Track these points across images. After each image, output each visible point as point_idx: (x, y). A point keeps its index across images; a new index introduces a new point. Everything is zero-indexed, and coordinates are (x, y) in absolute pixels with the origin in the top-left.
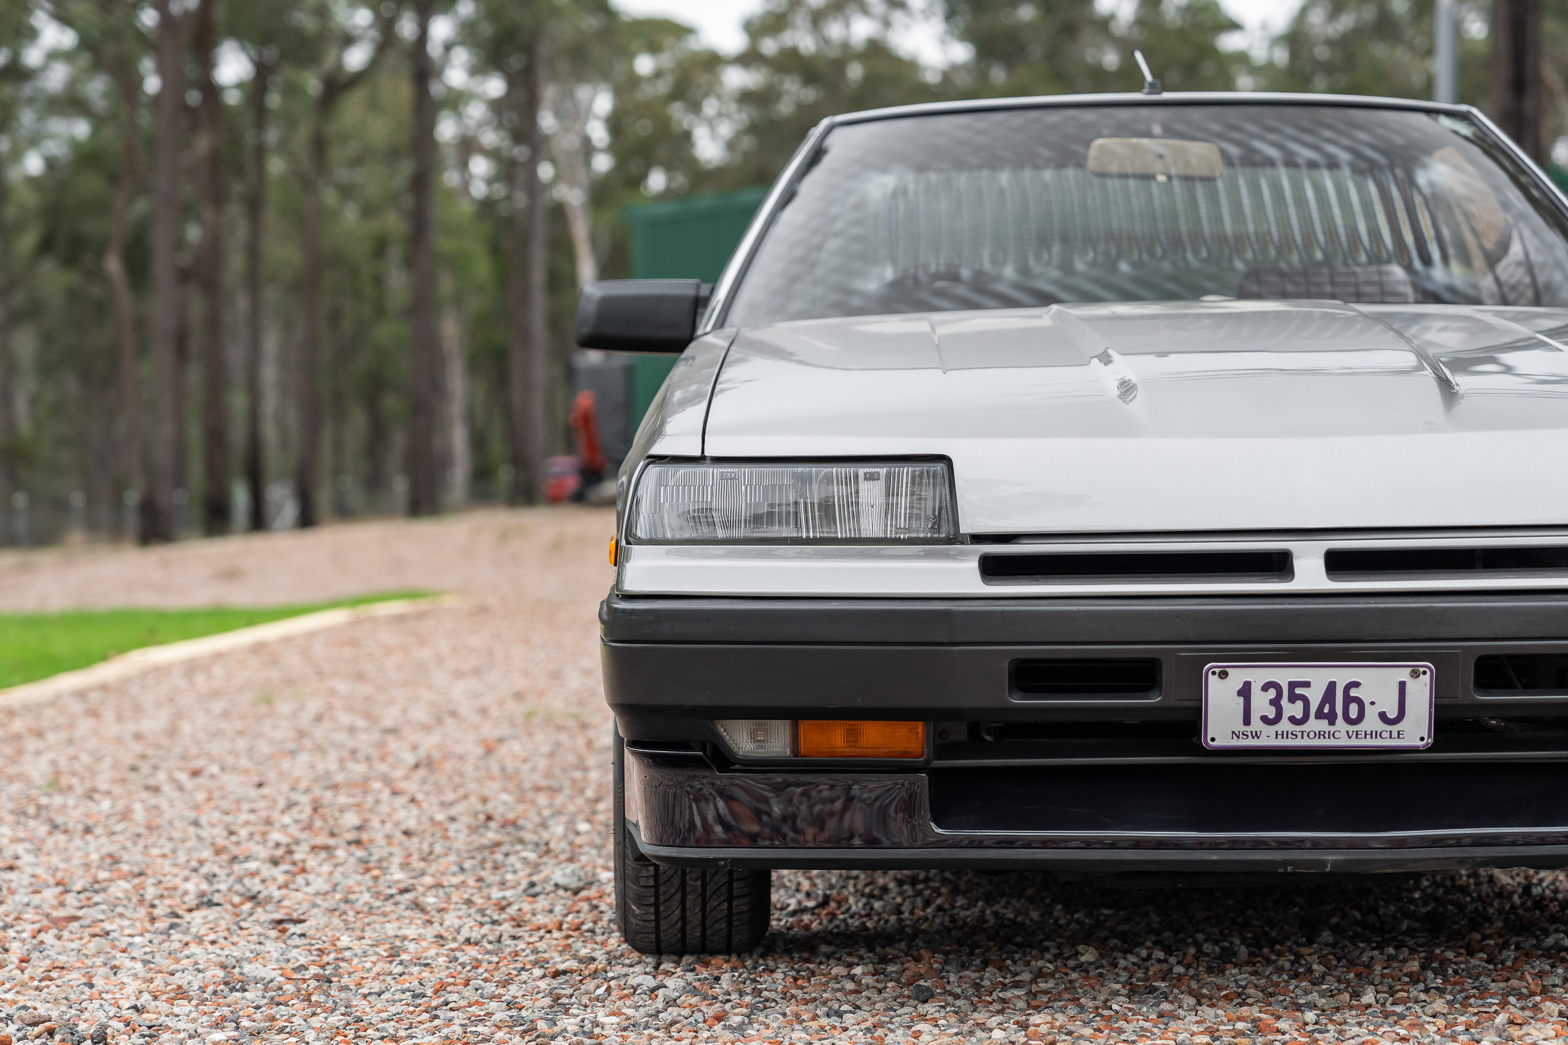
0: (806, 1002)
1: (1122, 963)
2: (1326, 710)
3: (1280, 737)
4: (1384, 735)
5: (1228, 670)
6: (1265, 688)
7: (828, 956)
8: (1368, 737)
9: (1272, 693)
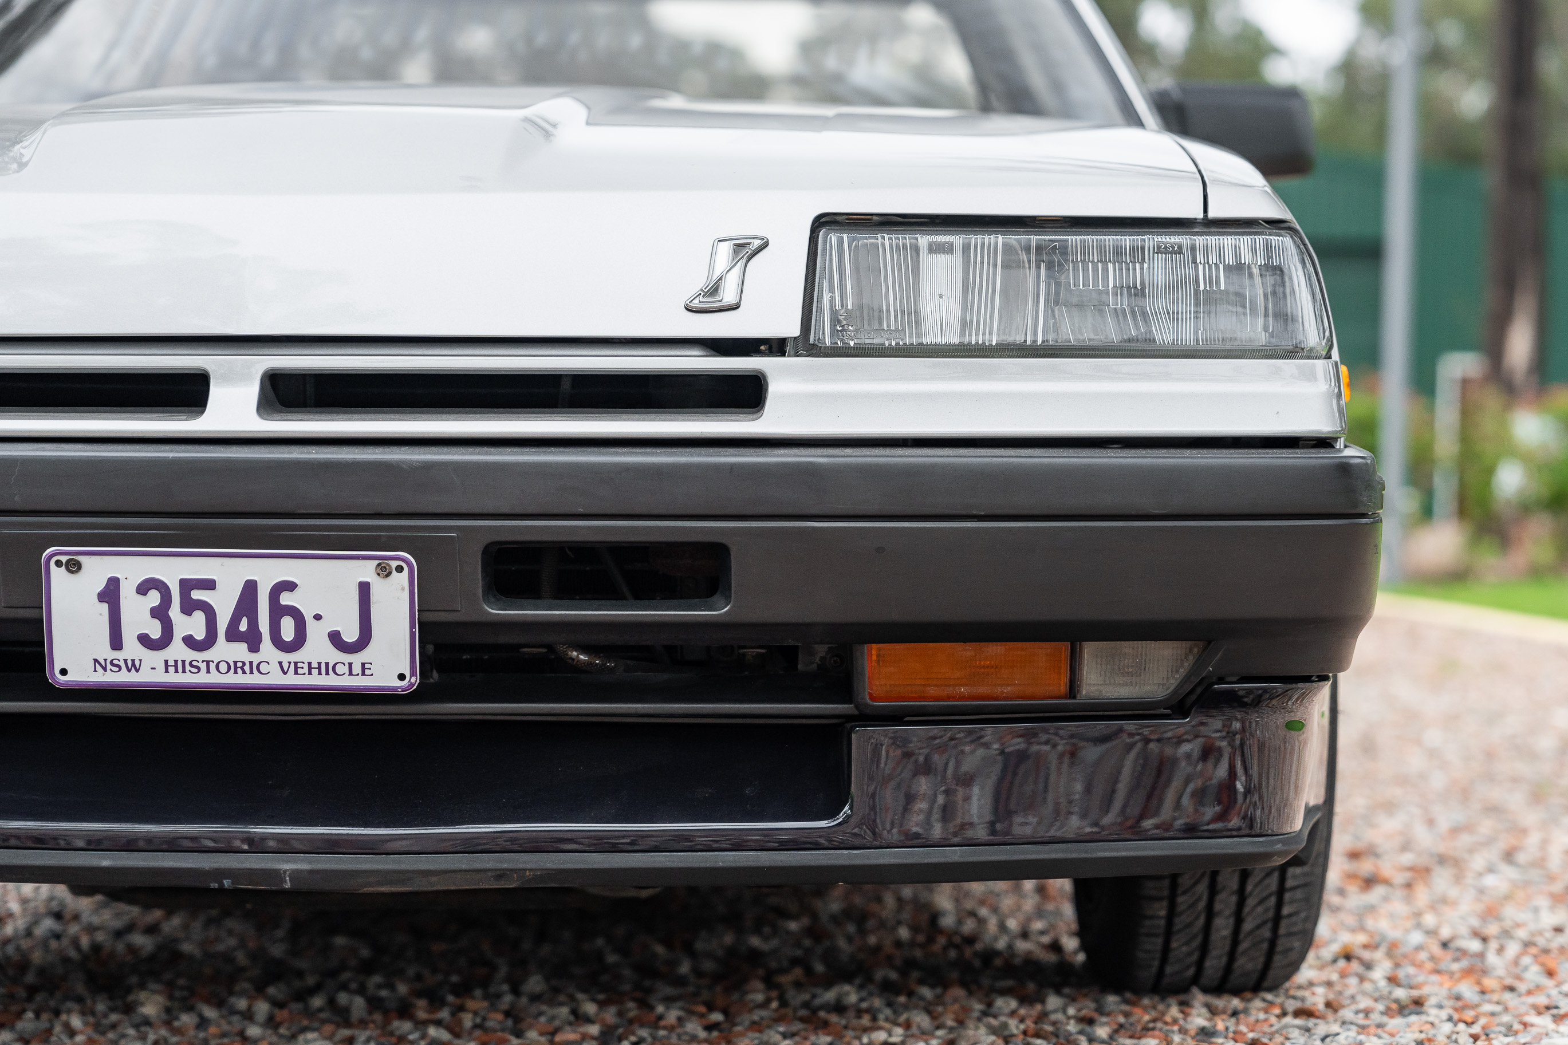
2: (243, 626)
3: (172, 669)
4: (340, 669)
5: (80, 558)
6: (143, 589)
8: (315, 672)
9: (154, 598)
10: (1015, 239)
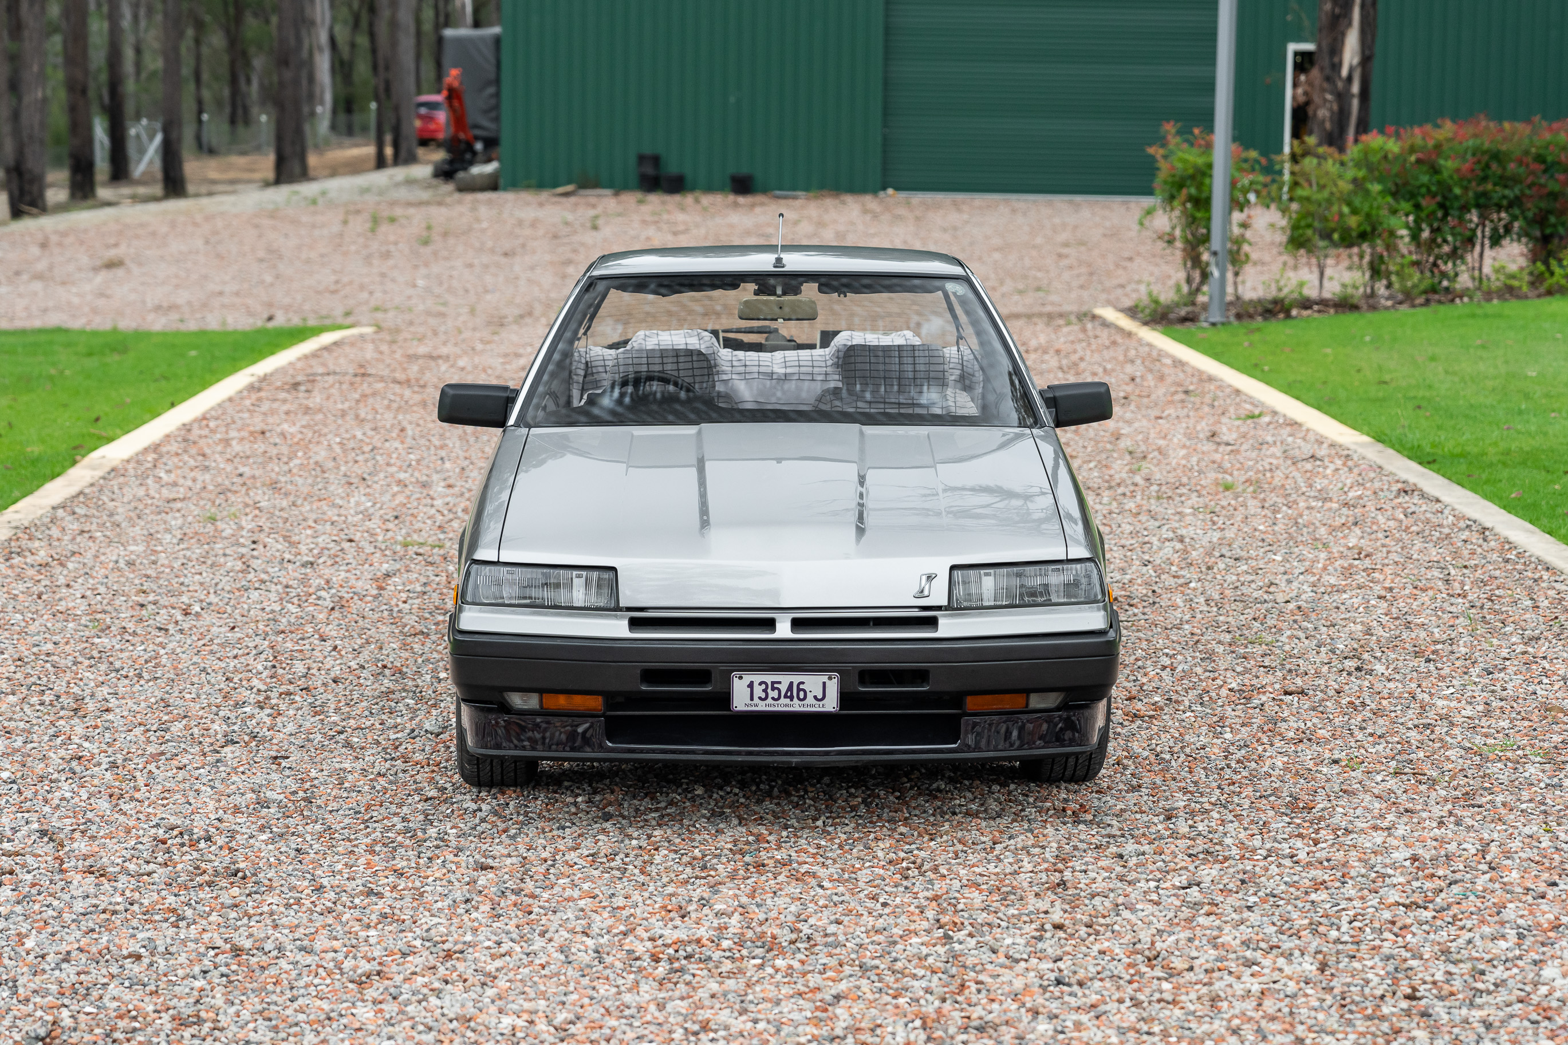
0: (550, 820)
1: (715, 796)
2: (789, 695)
3: (767, 706)
4: (816, 706)
5: (743, 676)
6: (760, 684)
7: (567, 789)
8: (809, 707)
9: (763, 687)
10: (1010, 569)
